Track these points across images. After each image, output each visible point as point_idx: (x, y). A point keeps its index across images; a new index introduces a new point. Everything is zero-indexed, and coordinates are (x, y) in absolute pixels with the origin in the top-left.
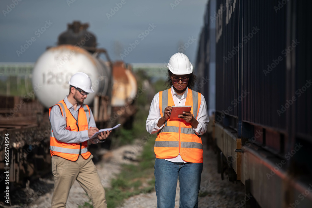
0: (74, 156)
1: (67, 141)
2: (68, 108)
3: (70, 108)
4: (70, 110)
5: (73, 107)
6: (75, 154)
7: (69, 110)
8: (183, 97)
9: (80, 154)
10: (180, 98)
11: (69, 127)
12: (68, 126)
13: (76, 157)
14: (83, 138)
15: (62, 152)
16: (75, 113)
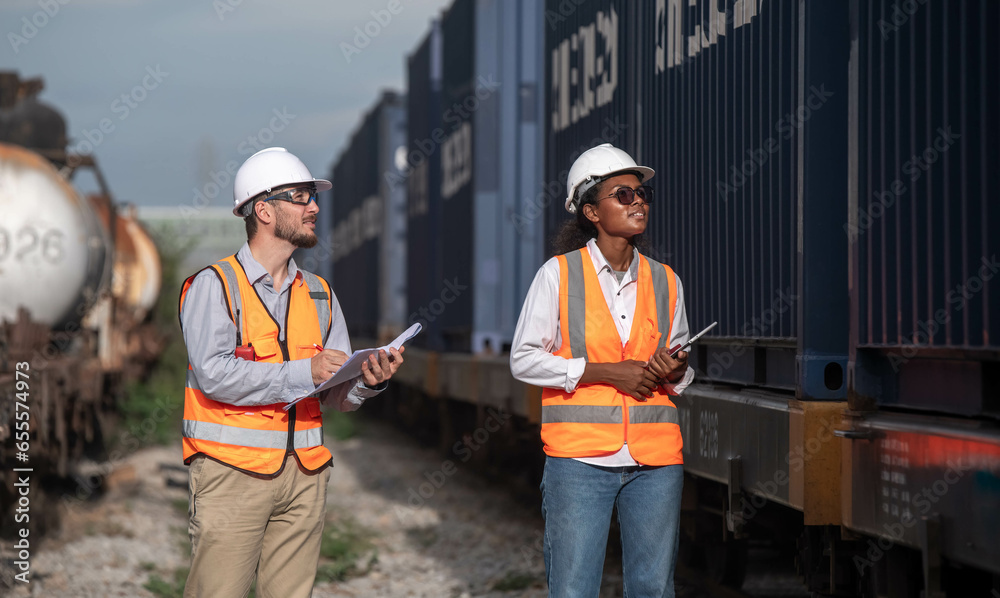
0: (267, 456)
1: (235, 398)
2: (252, 279)
3: (258, 281)
4: (259, 287)
5: (268, 279)
6: (273, 450)
7: (253, 285)
8: (627, 277)
9: (290, 450)
10: (620, 279)
11: (250, 345)
12: (244, 342)
13: (277, 458)
14: (293, 387)
15: (223, 440)
16: (274, 300)
